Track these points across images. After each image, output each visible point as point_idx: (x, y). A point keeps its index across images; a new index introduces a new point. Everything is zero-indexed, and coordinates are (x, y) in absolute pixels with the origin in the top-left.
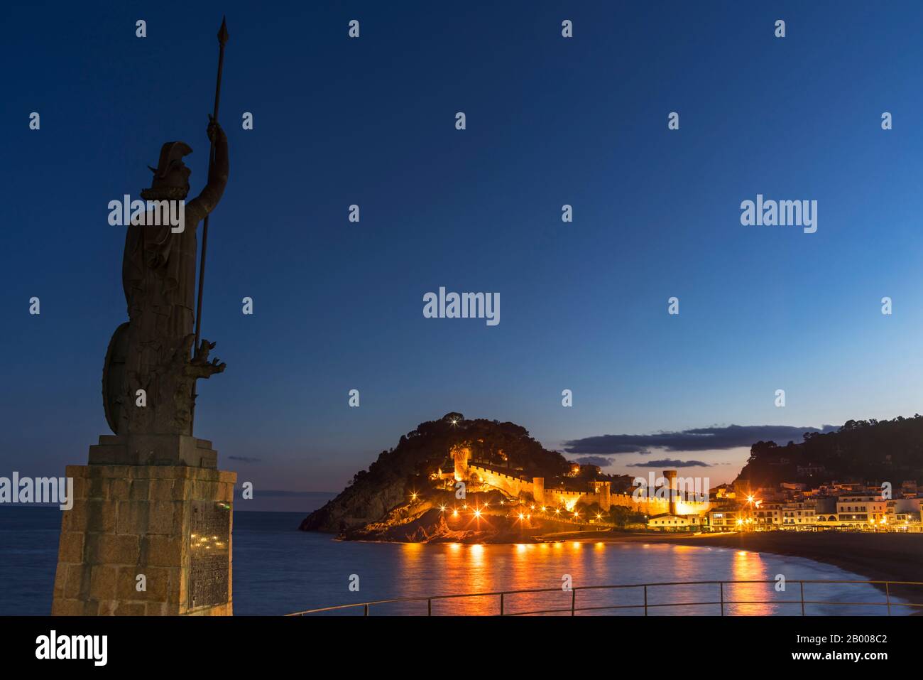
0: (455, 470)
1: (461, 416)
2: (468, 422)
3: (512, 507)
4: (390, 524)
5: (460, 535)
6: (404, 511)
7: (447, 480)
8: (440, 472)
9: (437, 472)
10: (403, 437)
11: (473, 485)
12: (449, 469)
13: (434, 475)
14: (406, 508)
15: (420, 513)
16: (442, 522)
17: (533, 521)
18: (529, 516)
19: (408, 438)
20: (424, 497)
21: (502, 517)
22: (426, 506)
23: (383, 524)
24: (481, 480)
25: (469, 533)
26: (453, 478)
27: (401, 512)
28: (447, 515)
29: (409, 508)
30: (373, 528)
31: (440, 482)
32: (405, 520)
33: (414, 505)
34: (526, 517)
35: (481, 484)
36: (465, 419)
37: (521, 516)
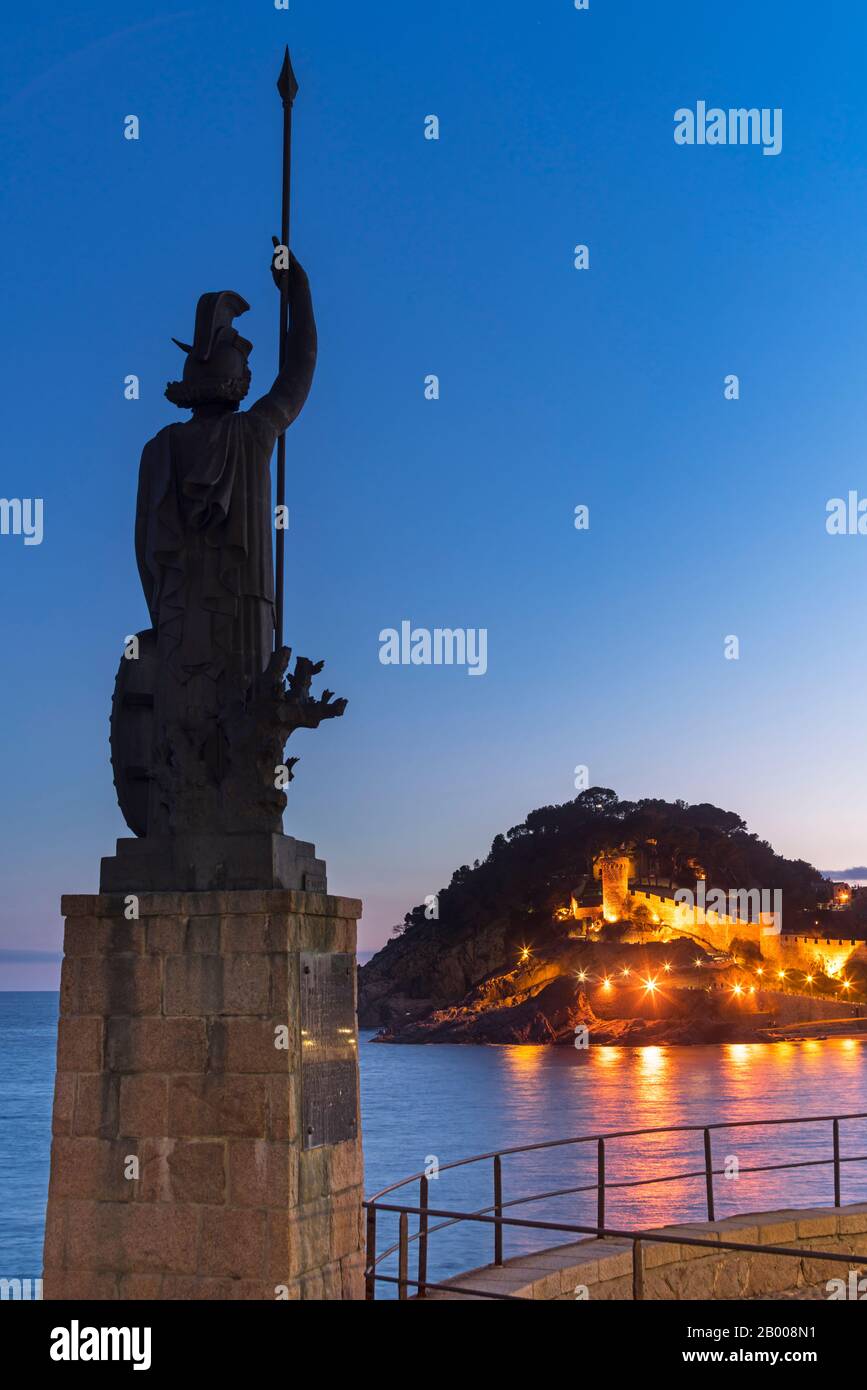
0: (605, 900)
1: (610, 793)
2: (626, 805)
3: (719, 971)
4: (479, 1008)
5: (617, 1028)
6: (505, 983)
7: (589, 921)
8: (574, 904)
9: (568, 905)
10: (499, 839)
11: (640, 929)
12: (592, 900)
13: (563, 911)
14: (509, 977)
15: (537, 986)
16: (581, 1002)
17: (761, 997)
18: (752, 990)
19: (508, 840)
20: (544, 955)
21: (700, 992)
22: (550, 973)
23: (465, 1009)
24: (655, 919)
25: (635, 1024)
26: (601, 916)
27: (501, 985)
28: (591, 988)
29: (515, 976)
30: (447, 1018)
31: (575, 924)
32: (509, 1000)
33: (526, 970)
34: (746, 991)
35: (655, 927)
36: (620, 800)
37: (737, 990)
